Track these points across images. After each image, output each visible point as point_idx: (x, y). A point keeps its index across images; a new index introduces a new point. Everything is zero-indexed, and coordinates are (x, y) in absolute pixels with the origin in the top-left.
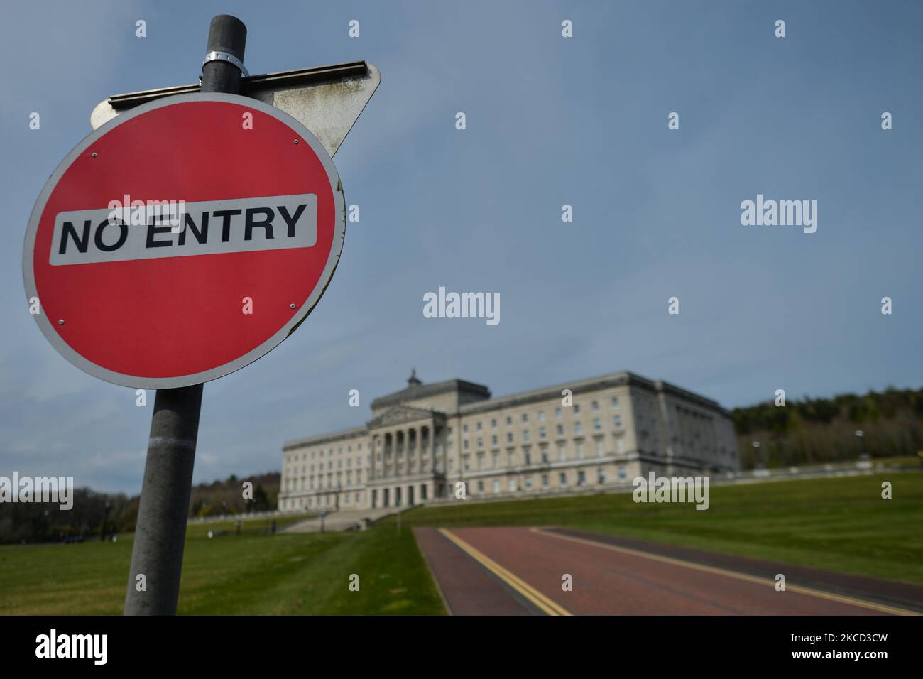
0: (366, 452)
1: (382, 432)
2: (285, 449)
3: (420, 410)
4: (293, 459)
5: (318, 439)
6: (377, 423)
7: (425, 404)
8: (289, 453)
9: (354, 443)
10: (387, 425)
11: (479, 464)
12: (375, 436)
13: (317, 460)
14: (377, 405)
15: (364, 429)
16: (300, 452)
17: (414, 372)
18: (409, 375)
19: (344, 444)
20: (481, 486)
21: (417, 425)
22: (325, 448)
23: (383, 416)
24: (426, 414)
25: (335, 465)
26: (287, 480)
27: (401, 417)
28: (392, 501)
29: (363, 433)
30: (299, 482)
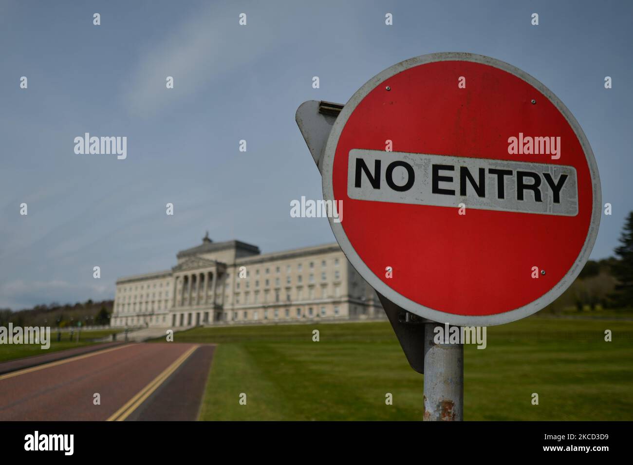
0: (171, 288)
1: (182, 274)
2: (118, 283)
3: (208, 260)
4: (122, 290)
5: (140, 277)
6: (179, 268)
7: (212, 257)
8: (121, 286)
9: (164, 281)
10: (185, 270)
11: (246, 299)
12: (177, 278)
13: (139, 292)
14: (181, 255)
15: (171, 272)
16: (127, 286)
17: (207, 234)
18: (204, 236)
19: (158, 282)
20: (246, 314)
21: (205, 271)
22: (145, 284)
23: (183, 263)
24: (212, 263)
25: (151, 296)
26: (118, 305)
27: (195, 265)
28: (186, 322)
29: (170, 275)
30: (126, 307)
